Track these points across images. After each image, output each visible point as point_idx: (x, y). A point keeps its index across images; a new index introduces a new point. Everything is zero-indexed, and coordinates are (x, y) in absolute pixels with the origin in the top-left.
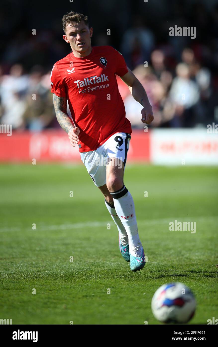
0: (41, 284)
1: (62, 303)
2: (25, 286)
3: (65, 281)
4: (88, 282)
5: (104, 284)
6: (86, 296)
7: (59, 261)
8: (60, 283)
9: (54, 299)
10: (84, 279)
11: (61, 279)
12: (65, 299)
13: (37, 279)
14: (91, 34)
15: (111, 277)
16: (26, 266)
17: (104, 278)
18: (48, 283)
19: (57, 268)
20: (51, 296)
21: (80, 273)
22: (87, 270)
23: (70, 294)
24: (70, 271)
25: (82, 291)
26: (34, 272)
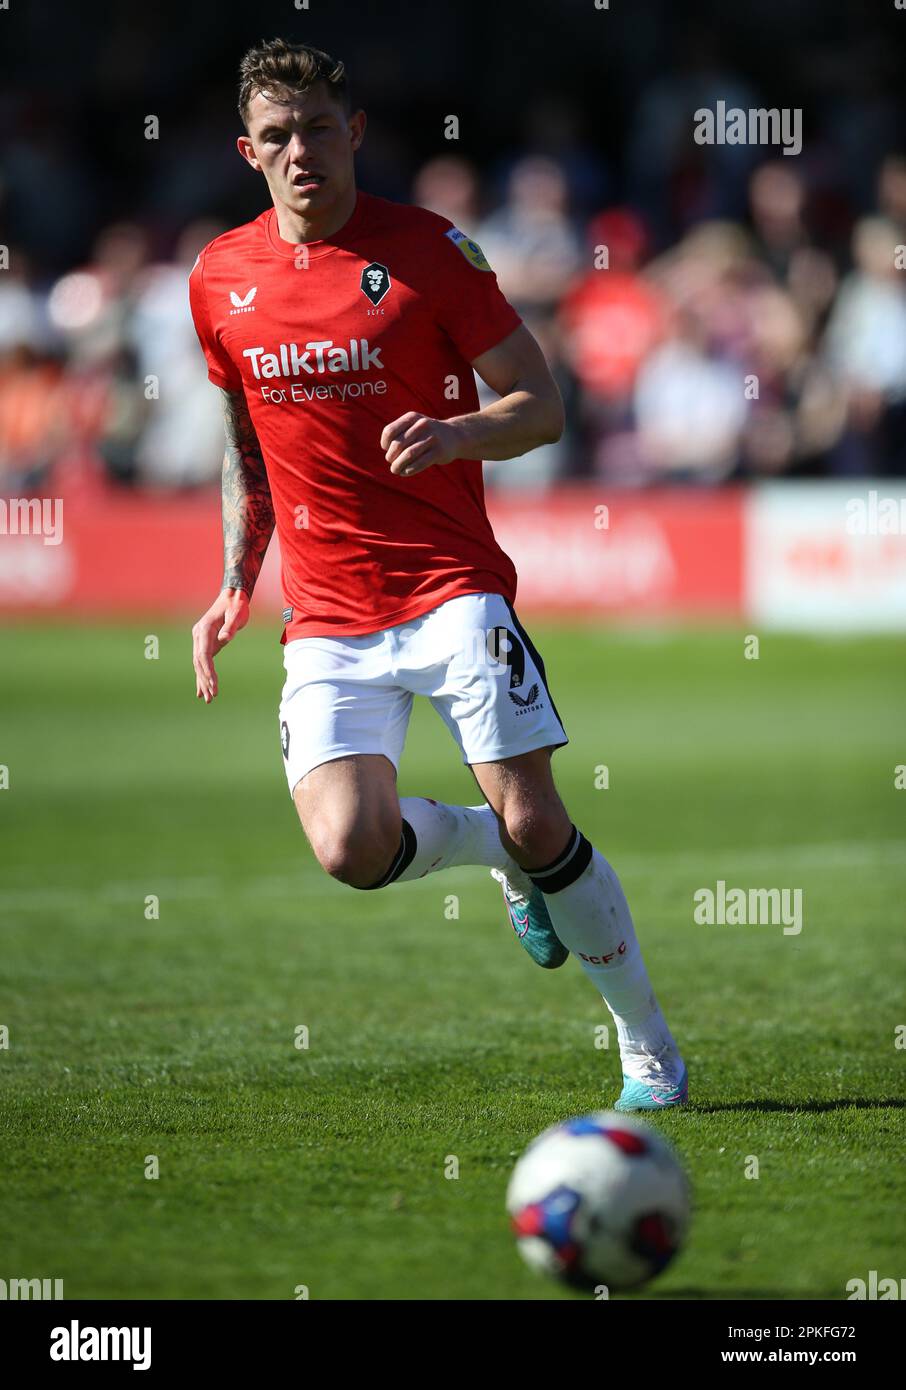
0: (301, 1109)
1: (389, 1187)
2: (237, 1117)
3: (402, 1100)
4: (491, 1104)
5: (558, 1110)
6: (487, 1159)
7: (374, 1017)
8: (380, 1105)
9: (356, 1172)
10: (478, 1091)
11: (383, 1089)
12: (401, 1171)
13: (289, 1090)
14: (353, 140)
15: (585, 1083)
16: (243, 1038)
17: (557, 1088)
18: (333, 1108)
19: (369, 1045)
20: (341, 1157)
21: (461, 1065)
22: (489, 1053)
23: (417, 1151)
24: (422, 1058)
25: (470, 1139)
26: (274, 1063)
